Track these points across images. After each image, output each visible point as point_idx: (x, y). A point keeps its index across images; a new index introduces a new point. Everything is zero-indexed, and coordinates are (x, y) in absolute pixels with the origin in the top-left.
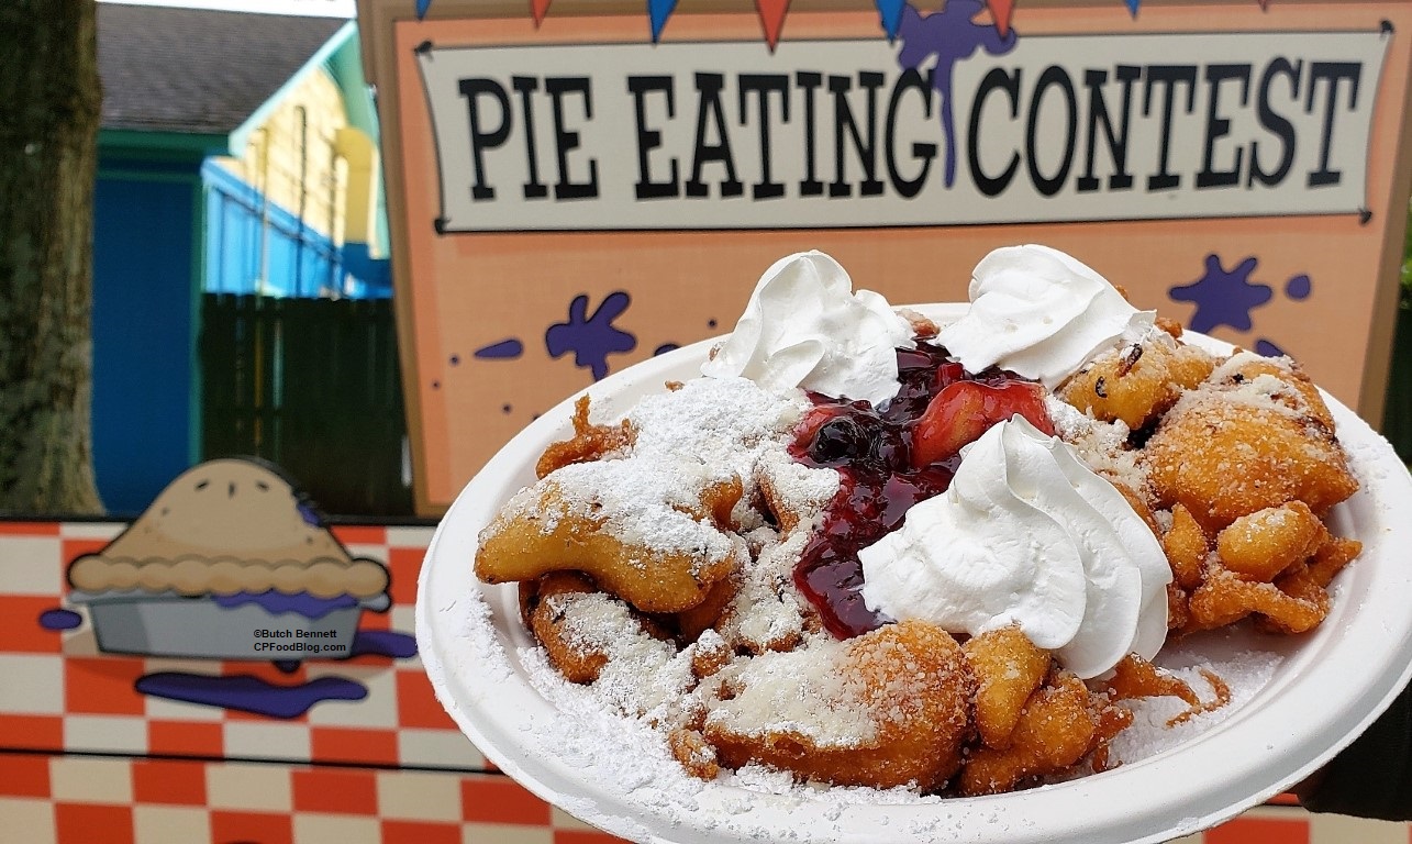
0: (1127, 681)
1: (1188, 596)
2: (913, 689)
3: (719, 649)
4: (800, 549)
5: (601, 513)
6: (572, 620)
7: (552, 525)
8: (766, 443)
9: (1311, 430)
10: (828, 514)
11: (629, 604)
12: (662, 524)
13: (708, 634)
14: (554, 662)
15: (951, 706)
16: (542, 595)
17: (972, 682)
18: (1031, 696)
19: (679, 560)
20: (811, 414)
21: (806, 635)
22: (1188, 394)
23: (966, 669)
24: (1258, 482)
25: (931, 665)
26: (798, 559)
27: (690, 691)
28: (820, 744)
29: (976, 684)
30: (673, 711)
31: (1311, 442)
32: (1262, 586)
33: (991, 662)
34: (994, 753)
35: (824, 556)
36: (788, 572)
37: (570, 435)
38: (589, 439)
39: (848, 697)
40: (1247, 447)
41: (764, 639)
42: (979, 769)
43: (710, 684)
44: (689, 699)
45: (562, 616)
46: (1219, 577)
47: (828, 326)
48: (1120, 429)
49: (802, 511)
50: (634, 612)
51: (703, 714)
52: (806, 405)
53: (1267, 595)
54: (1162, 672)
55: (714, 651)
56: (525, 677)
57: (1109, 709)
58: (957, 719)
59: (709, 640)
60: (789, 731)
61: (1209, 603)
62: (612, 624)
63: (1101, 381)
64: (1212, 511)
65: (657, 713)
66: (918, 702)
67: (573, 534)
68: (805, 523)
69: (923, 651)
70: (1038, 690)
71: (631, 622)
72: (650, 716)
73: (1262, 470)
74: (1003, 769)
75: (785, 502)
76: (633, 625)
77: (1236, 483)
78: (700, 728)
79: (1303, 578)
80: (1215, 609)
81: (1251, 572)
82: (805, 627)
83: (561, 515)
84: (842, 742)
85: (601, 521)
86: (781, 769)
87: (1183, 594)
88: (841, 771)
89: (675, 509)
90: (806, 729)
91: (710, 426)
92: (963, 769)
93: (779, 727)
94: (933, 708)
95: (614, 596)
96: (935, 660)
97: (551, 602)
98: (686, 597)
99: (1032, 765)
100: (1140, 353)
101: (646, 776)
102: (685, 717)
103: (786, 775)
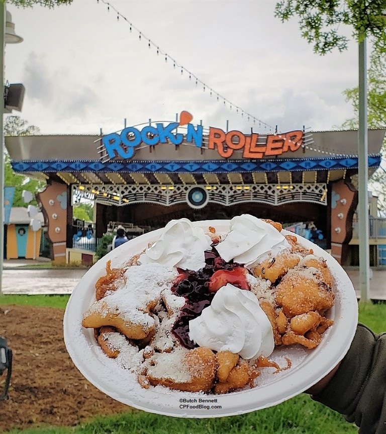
0: (260, 363)
1: (282, 337)
2: (201, 368)
3: (151, 352)
4: (173, 323)
5: (118, 312)
6: (110, 341)
7: (105, 315)
8: (165, 286)
9: (321, 287)
10: (181, 312)
11: (126, 336)
12: (135, 316)
13: (147, 347)
14: (105, 352)
15: (210, 373)
16: (101, 332)
17: (217, 365)
18: (232, 369)
19: (140, 327)
20: (178, 277)
21: (174, 347)
22: (290, 271)
23: (216, 361)
24: (303, 305)
25: (206, 361)
26: (173, 326)
27: (143, 363)
28: (176, 382)
29: (218, 365)
30: (138, 368)
31: (320, 291)
32: (300, 336)
33: (222, 360)
34: (223, 383)
35: (180, 323)
36: (170, 329)
37: (105, 274)
38: (111, 275)
39: (184, 369)
40: (302, 293)
41: (163, 349)
42: (218, 387)
43: (148, 361)
44: (142, 366)
45: (107, 339)
46: (290, 332)
47: (185, 246)
48: (269, 283)
49: (174, 311)
50: (127, 339)
51: (146, 370)
52: (177, 274)
53: (302, 339)
54: (271, 361)
55: (149, 352)
56: (97, 356)
57: (254, 371)
58: (212, 376)
59: (148, 349)
60: (169, 378)
61: (286, 340)
62: (121, 342)
63: (263, 269)
64: (290, 312)
65: (134, 369)
66: (202, 372)
67: (110, 317)
68: (175, 314)
69: (204, 357)
70: (234, 367)
71: (126, 342)
72: (132, 369)
73: (305, 301)
74: (225, 387)
75: (170, 308)
76: (127, 342)
77: (297, 304)
78: (146, 375)
79: (314, 332)
80: (288, 341)
81: (298, 333)
82: (174, 345)
83: (107, 312)
84: (182, 381)
85: (119, 314)
86: (167, 387)
87: (280, 336)
88: (182, 388)
89: (139, 310)
90: (173, 377)
91: (148, 279)
92: (215, 387)
93: (166, 377)
94: (206, 373)
95: (121, 334)
96: (207, 360)
97: (104, 335)
98: (142, 336)
99: (232, 387)
100: (275, 261)
101: (131, 388)
102: (142, 371)
103: (168, 388)
